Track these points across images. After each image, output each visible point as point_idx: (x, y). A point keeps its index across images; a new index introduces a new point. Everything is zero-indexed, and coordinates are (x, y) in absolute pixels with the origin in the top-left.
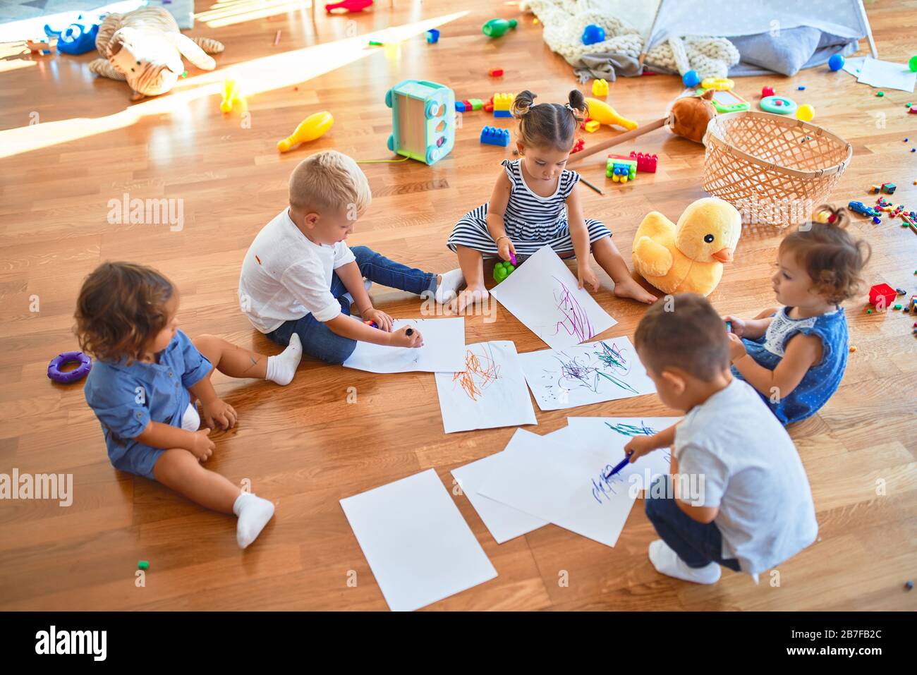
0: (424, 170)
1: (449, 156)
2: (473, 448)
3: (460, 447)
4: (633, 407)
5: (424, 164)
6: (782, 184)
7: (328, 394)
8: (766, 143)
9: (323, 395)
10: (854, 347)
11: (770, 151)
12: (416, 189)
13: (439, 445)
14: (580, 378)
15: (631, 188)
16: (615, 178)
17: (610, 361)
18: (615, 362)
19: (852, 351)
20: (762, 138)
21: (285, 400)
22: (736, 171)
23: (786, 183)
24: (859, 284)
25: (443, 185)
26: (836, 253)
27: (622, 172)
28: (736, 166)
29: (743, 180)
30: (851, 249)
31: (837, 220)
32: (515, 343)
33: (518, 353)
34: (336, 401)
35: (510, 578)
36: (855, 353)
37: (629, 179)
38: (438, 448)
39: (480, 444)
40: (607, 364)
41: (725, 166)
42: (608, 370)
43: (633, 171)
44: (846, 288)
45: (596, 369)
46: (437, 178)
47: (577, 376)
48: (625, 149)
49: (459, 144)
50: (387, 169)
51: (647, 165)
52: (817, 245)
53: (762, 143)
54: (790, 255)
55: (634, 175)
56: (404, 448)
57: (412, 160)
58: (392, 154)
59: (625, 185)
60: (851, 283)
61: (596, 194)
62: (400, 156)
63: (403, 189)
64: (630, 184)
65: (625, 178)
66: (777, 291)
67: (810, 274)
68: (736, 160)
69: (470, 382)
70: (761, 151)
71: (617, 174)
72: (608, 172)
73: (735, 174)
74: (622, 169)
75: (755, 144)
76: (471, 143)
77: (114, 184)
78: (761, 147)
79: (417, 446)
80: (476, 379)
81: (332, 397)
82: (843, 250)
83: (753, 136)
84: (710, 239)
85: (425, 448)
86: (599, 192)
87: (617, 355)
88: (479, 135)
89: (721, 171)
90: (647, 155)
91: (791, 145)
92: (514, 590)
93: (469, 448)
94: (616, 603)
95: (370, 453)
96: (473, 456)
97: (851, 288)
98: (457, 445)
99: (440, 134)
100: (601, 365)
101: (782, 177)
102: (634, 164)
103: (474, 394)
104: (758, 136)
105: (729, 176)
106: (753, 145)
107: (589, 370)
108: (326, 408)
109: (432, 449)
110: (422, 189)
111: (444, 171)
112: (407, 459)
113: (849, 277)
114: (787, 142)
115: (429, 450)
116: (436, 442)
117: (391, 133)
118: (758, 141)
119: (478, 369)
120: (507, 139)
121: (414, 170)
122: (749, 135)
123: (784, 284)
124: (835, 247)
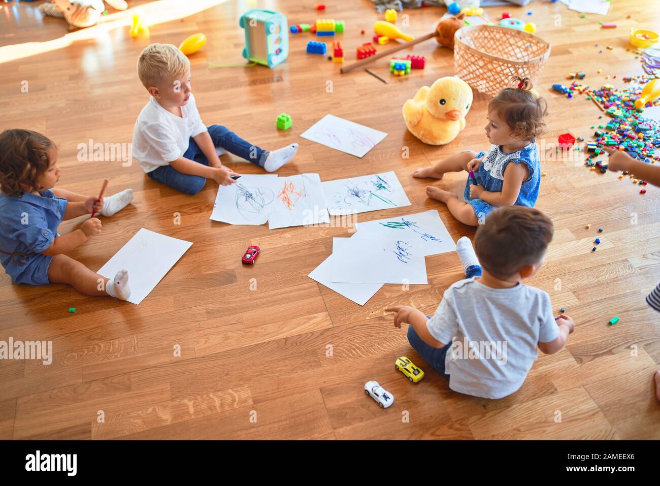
0: (266, 71)
1: (284, 61)
2: (289, 238)
3: (280, 237)
4: (396, 212)
5: (266, 67)
6: (502, 70)
7: (195, 208)
8: (497, 47)
9: (193, 209)
10: (545, 173)
11: (500, 51)
12: (261, 83)
13: (266, 236)
14: (359, 197)
15: (407, 79)
16: (396, 72)
17: (380, 187)
18: (384, 187)
19: (544, 176)
20: (495, 43)
21: (167, 213)
22: (473, 63)
23: (505, 69)
24: (542, 126)
25: (280, 79)
26: (524, 109)
27: (400, 68)
28: (473, 60)
29: (478, 69)
30: (534, 105)
31: (524, 85)
32: (320, 175)
33: (322, 181)
34: (201, 212)
35: (308, 312)
36: (545, 177)
37: (406, 74)
38: (265, 238)
39: (294, 235)
40: (378, 188)
41: (467, 60)
42: (379, 192)
43: (408, 68)
44: (533, 131)
45: (370, 192)
46: (276, 76)
47: (357, 196)
48: (404, 53)
49: (292, 54)
50: (242, 70)
51: (418, 64)
52: (512, 105)
53: (494, 46)
54: (495, 112)
55: (409, 70)
56: (244, 239)
57: (259, 65)
58: (245, 61)
59: (403, 77)
60: (536, 126)
61: (382, 83)
62: (251, 62)
63: (253, 83)
64: (406, 76)
65: (403, 73)
66: (489, 137)
67: (509, 125)
68: (473, 56)
69: (288, 199)
70: (494, 52)
71: (397, 69)
72: (391, 69)
73: (472, 66)
74: (400, 66)
75: (490, 48)
76: (300, 53)
77: (56, 84)
78: (494, 49)
79: (252, 238)
80: (292, 197)
81: (198, 210)
82: (528, 106)
83: (489, 42)
84: (443, 102)
85: (257, 239)
86: (384, 81)
87: (386, 183)
88: (305, 48)
89: (464, 64)
90: (418, 57)
91: (514, 47)
92: (310, 319)
93: (286, 238)
94: (375, 325)
95: (221, 242)
96: (289, 243)
97: (537, 129)
98: (278, 237)
99: (277, 46)
100: (374, 189)
101: (503, 65)
102: (409, 63)
103: (290, 206)
104: (492, 42)
105: (469, 67)
106: (489, 48)
107: (365, 192)
108: (194, 217)
109: (262, 239)
110: (265, 83)
111: (281, 71)
112: (245, 246)
113: (535, 124)
114: (511, 45)
115: (260, 239)
116: (264, 235)
117: (244, 47)
118: (492, 45)
119: (294, 191)
120: (324, 49)
121: (260, 71)
122: (486, 41)
123: (493, 131)
124: (523, 105)
